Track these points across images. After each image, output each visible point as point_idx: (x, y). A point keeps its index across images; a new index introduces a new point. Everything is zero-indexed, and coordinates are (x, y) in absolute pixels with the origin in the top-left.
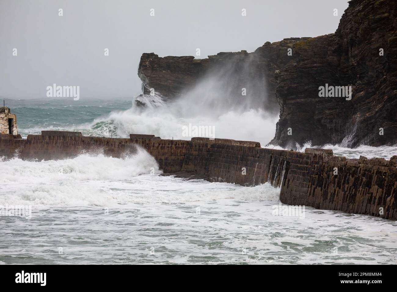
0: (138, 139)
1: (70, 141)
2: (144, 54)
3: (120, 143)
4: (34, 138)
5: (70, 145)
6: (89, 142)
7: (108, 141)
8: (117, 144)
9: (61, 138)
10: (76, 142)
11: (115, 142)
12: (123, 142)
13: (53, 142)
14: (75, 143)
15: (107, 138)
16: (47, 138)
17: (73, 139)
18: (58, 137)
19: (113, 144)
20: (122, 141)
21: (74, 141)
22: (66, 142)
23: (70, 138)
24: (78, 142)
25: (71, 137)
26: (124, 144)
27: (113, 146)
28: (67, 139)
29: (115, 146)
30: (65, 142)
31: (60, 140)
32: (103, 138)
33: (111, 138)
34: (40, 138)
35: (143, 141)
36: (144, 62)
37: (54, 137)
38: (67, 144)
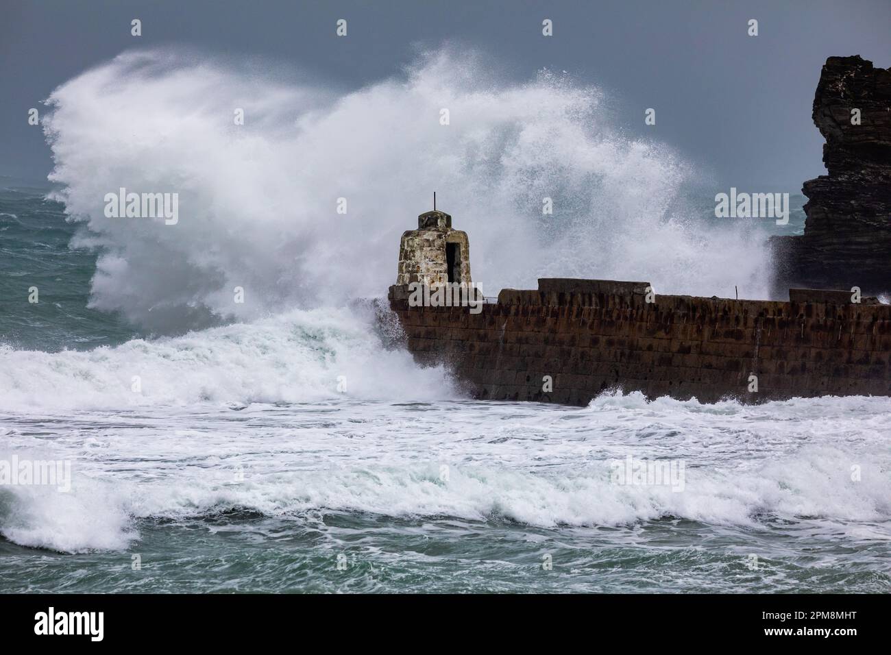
0: (814, 304)
1: (618, 307)
2: (831, 60)
3: (761, 314)
4: (519, 299)
5: (618, 318)
6: (671, 309)
7: (727, 309)
8: (752, 316)
9: (593, 299)
10: (634, 311)
11: (746, 312)
12: (771, 312)
13: (570, 311)
14: (632, 315)
15: (722, 300)
16: (555, 298)
17: (626, 303)
18: (583, 295)
19: (741, 316)
20: (766, 310)
21: (630, 309)
22: (607, 311)
23: (617, 300)
24: (640, 311)
25: (622, 298)
26: (771, 317)
27: (742, 323)
28: (611, 302)
29: (745, 324)
30: (604, 310)
31: (590, 305)
32: (712, 301)
33: (734, 301)
34: (534, 298)
35: (826, 310)
36: (832, 82)
37: (572, 295)
38: (611, 317)
